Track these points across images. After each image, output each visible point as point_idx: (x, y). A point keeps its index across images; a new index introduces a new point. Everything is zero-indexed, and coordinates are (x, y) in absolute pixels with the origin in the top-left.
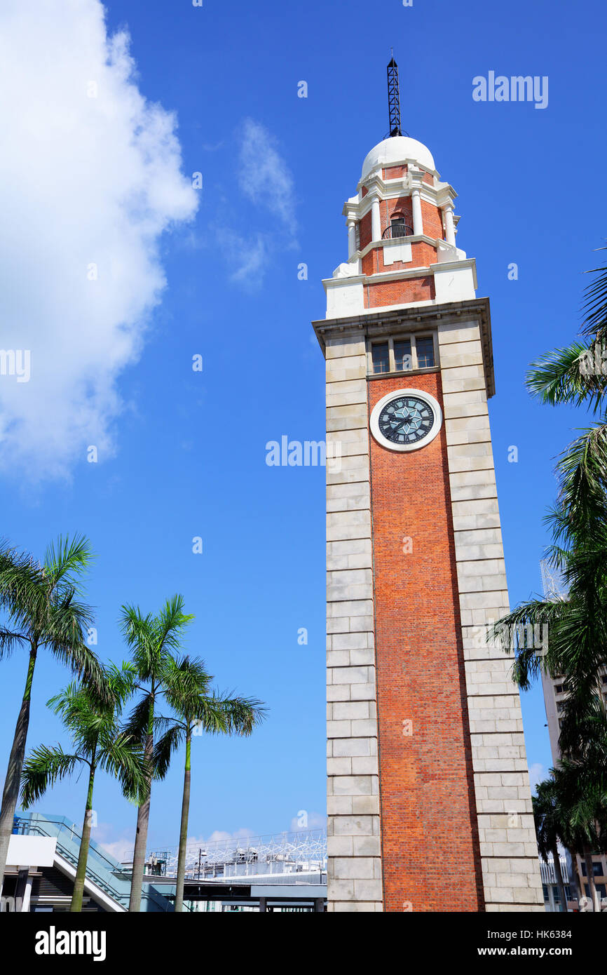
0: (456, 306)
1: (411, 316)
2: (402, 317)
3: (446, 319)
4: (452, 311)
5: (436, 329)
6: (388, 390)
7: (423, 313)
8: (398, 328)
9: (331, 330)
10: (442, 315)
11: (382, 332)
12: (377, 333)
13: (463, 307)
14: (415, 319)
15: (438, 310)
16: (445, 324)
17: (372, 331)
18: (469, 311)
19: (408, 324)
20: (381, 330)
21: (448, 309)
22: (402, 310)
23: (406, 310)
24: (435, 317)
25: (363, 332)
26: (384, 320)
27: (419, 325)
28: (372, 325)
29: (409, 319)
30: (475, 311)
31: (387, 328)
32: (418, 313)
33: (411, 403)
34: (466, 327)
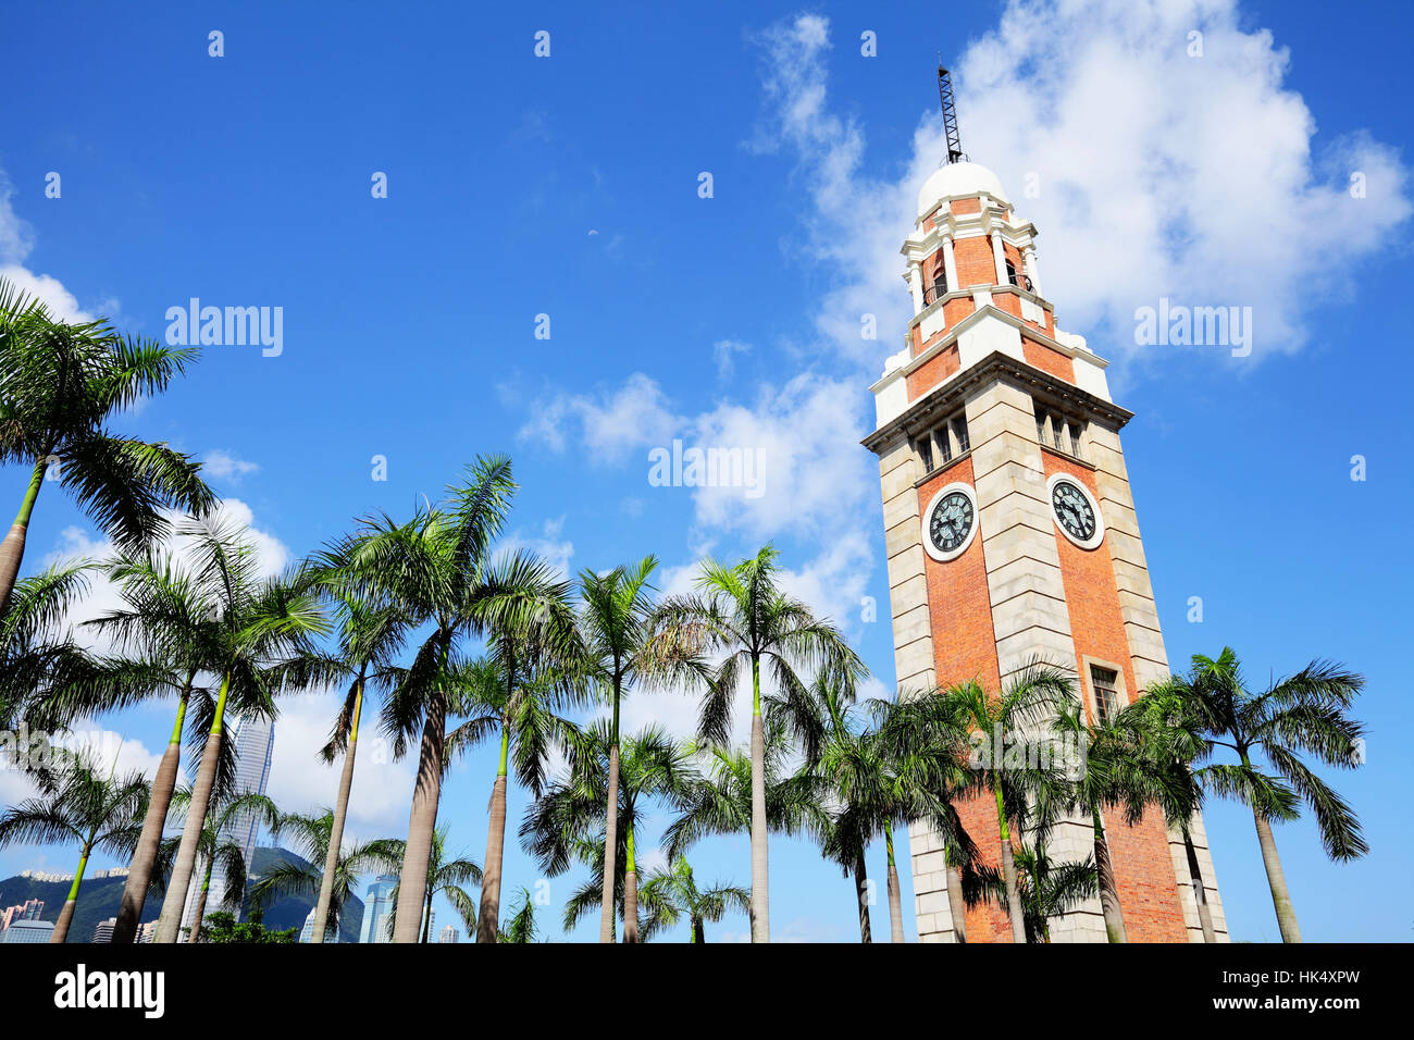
0: (970, 373)
1: (937, 401)
2: (929, 406)
3: (969, 389)
4: (969, 380)
5: (963, 405)
6: (933, 492)
7: (945, 393)
8: (932, 417)
9: (879, 443)
10: (963, 388)
11: (919, 427)
12: (916, 430)
13: (977, 371)
14: (940, 403)
15: (957, 384)
16: (970, 396)
17: (912, 430)
18: (985, 373)
19: (938, 410)
20: (918, 426)
21: (966, 378)
22: (926, 399)
23: (930, 396)
24: (957, 393)
25: (904, 434)
26: (917, 415)
27: (948, 407)
28: (911, 424)
29: (936, 405)
30: (990, 371)
31: (923, 422)
32: (942, 395)
33: (954, 500)
34: (988, 389)
